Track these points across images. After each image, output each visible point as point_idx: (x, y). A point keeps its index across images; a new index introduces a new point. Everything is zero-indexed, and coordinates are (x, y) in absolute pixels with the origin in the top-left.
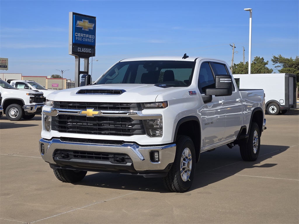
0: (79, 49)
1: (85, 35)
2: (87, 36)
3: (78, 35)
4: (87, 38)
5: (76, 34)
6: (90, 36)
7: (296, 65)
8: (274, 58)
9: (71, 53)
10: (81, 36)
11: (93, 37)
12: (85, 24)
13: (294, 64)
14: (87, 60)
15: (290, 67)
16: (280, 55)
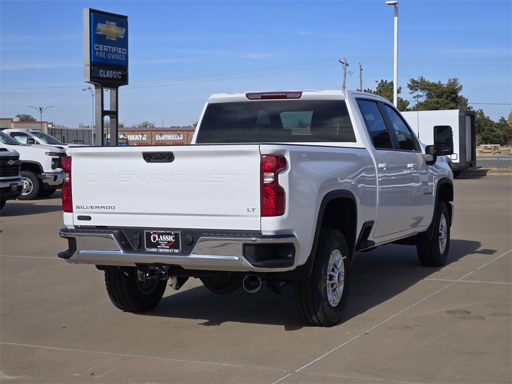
0: (102, 73)
1: (111, 49)
2: (114, 50)
3: (99, 47)
4: (114, 53)
5: (97, 47)
6: (120, 50)
7: (449, 94)
8: (411, 82)
9: (88, 79)
10: (105, 49)
11: (124, 51)
12: (110, 29)
13: (445, 92)
14: (115, 91)
15: (438, 97)
16: (422, 77)
